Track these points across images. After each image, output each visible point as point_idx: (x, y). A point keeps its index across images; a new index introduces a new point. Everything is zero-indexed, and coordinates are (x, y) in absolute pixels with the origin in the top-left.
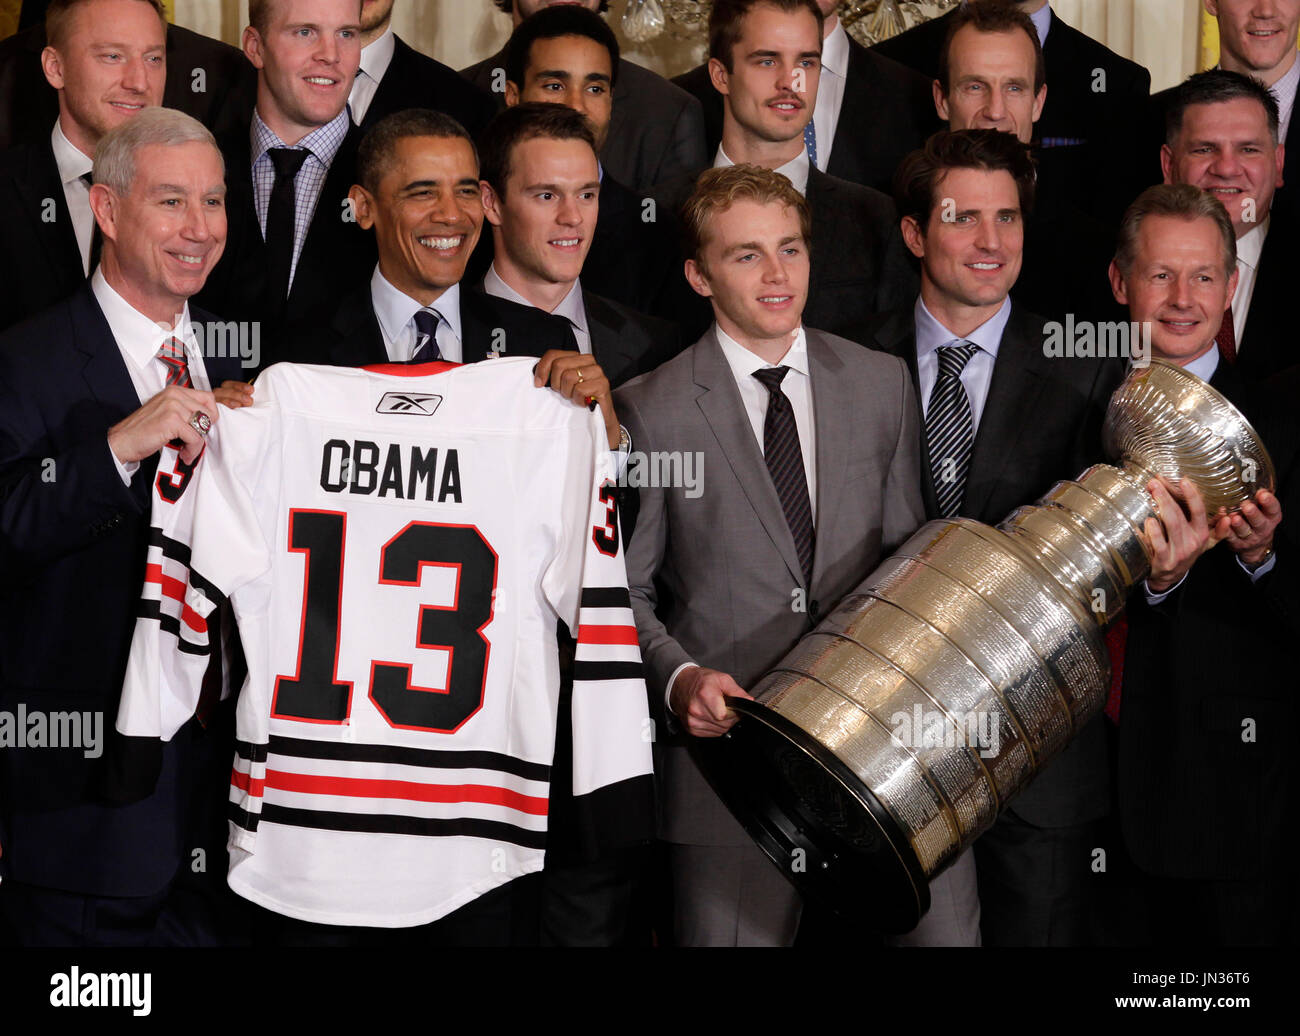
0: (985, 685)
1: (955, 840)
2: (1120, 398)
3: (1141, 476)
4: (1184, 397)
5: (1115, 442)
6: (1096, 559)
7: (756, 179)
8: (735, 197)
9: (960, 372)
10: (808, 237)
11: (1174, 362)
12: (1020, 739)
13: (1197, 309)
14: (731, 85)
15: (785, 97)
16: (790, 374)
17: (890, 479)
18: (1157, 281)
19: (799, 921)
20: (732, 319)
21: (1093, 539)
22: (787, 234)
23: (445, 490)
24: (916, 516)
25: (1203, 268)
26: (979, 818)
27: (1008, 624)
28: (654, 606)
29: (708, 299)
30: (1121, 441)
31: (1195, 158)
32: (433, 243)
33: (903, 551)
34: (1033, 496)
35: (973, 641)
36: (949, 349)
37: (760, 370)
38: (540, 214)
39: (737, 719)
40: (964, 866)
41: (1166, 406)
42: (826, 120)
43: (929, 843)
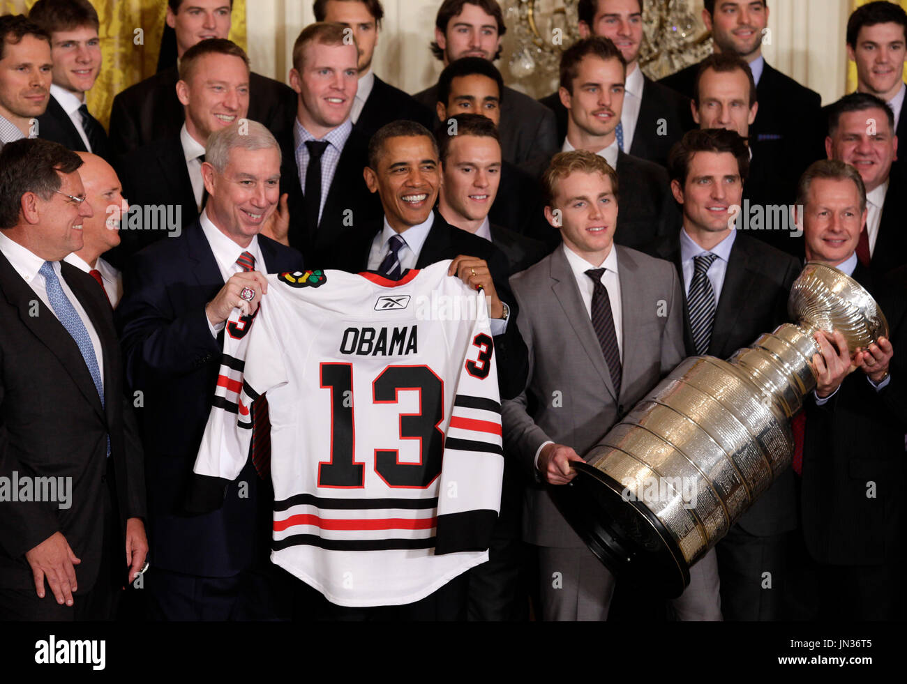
0: (721, 452)
1: (704, 543)
2: (798, 286)
3: (810, 330)
4: (835, 284)
5: (795, 311)
6: (785, 379)
7: (584, 159)
8: (573, 169)
9: (707, 271)
10: (615, 192)
11: (830, 263)
12: (741, 483)
13: (845, 233)
14: (572, 102)
15: (603, 110)
16: (606, 273)
17: (665, 333)
18: (821, 216)
19: (612, 592)
20: (572, 241)
21: (783, 367)
22: (603, 191)
23: (409, 347)
24: (680, 353)
25: (848, 209)
26: (718, 530)
27: (733, 417)
28: (525, 407)
29: (558, 229)
30: (798, 311)
31: (847, 144)
32: (409, 198)
33: (671, 376)
34: (748, 342)
35: (713, 427)
36: (700, 257)
37: (589, 271)
38: (465, 180)
39: (575, 474)
40: (710, 558)
41: (824, 290)
42: (629, 123)
43: (689, 545)
